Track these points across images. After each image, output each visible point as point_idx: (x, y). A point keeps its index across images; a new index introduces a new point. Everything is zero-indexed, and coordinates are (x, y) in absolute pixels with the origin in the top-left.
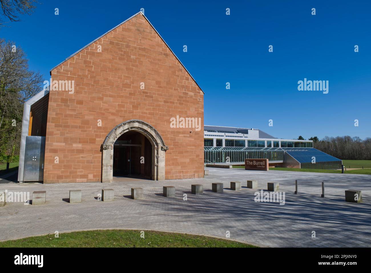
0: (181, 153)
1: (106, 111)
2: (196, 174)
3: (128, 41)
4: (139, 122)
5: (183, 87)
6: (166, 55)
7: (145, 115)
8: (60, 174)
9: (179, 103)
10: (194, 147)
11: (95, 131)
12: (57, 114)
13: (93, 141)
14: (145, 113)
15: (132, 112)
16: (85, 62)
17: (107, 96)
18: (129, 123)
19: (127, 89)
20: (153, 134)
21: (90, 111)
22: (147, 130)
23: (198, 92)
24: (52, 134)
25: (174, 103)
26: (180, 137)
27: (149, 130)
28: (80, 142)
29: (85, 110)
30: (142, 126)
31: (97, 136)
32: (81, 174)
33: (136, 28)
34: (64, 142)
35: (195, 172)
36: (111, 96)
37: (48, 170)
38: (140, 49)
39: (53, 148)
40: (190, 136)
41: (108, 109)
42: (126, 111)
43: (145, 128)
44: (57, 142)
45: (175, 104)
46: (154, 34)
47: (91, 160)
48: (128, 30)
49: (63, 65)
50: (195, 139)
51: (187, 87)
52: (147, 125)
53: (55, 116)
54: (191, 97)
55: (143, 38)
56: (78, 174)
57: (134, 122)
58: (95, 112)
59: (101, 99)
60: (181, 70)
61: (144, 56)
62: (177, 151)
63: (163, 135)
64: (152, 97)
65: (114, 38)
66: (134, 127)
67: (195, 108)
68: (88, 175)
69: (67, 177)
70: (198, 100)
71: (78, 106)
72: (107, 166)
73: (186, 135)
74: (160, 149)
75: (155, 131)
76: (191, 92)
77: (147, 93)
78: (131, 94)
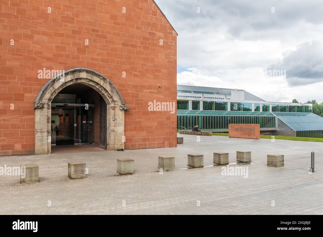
1: (39, 55)
2: (166, 143)
4: (87, 72)
5: (149, 24)
7: (96, 62)
9: (144, 47)
11: (22, 84)
13: (19, 97)
14: (96, 60)
15: (77, 58)
17: (38, 33)
18: (73, 72)
19: (69, 25)
20: (108, 88)
21: (13, 54)
22: (99, 83)
23: (169, 32)
25: (135, 46)
26: (145, 92)
27: (102, 83)
30: (92, 77)
31: (25, 90)
35: (164, 139)
36: (44, 34)
40: (158, 91)
41: (41, 53)
42: (67, 56)
43: (96, 79)
45: (138, 48)
47: (18, 124)
50: (165, 96)
51: (154, 25)
52: (99, 76)
54: (160, 39)
57: (80, 71)
58: (22, 55)
59: (29, 37)
62: (141, 112)
63: (122, 90)
64: (106, 37)
66: (81, 79)
67: (165, 55)
68: (13, 145)
70: (170, 43)
72: (41, 132)
73: (152, 90)
74: (117, 109)
75: (110, 84)
76: (160, 32)
77: (98, 31)
78: (74, 32)
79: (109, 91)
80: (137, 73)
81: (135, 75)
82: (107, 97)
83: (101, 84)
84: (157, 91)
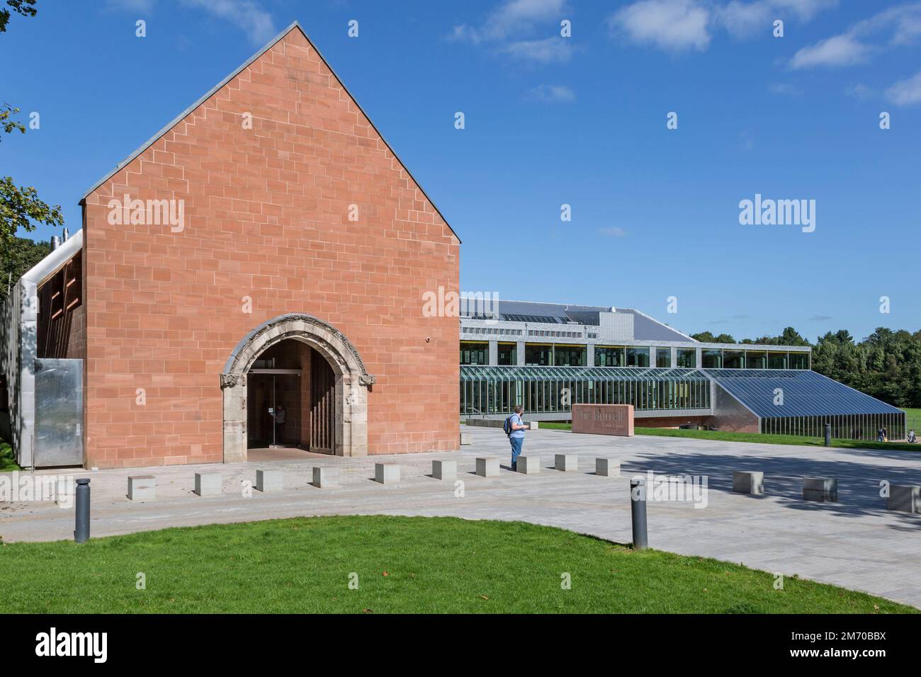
0: (404, 390)
1: (227, 295)
2: (440, 442)
3: (270, 110)
4: (305, 320)
5: (408, 227)
6: (365, 143)
7: (318, 302)
8: (125, 446)
9: (399, 268)
10: (435, 377)
11: (202, 344)
12: (109, 305)
13: (198, 368)
14: (319, 297)
15: (289, 296)
16: (168, 171)
17: (225, 257)
18: (282, 322)
19: (274, 239)
20: (339, 346)
21: (188, 296)
22: (325, 339)
23: (445, 239)
24: (100, 352)
25: (384, 269)
26: (402, 352)
27: (328, 337)
28: (167, 371)
29: (177, 294)
30: (313, 329)
31: (208, 355)
32: (174, 444)
33: (287, 73)
34: (131, 372)
35: (436, 436)
36: (236, 257)
37: (96, 437)
38: (300, 131)
39: (105, 385)
40: (426, 349)
41: (230, 291)
42: (272, 295)
43: (320, 332)
44: (115, 371)
45: (390, 273)
46: (334, 87)
47: (196, 412)
48: (268, 79)
49: (114, 182)
50: (438, 357)
51: (419, 229)
52: (324, 326)
53: (105, 311)
54: (429, 251)
55: (306, 100)
56: (167, 444)
57: (293, 319)
58: (201, 297)
59: (213, 264)
60: (403, 183)
61: (312, 149)
62: (395, 387)
63: (361, 349)
64: (334, 257)
65: (233, 103)
66: (294, 333)
67: (439, 281)
68: (190, 447)
69: (141, 453)
70: (446, 259)
71: (159, 283)
72: (234, 425)
73: (416, 347)
74: (356, 383)
75: (343, 339)
76: (429, 239)
77: (321, 246)
78: (282, 251)
79: (340, 352)
80: (388, 317)
81: (385, 321)
82: (338, 362)
83: (329, 341)
84: (423, 348)
